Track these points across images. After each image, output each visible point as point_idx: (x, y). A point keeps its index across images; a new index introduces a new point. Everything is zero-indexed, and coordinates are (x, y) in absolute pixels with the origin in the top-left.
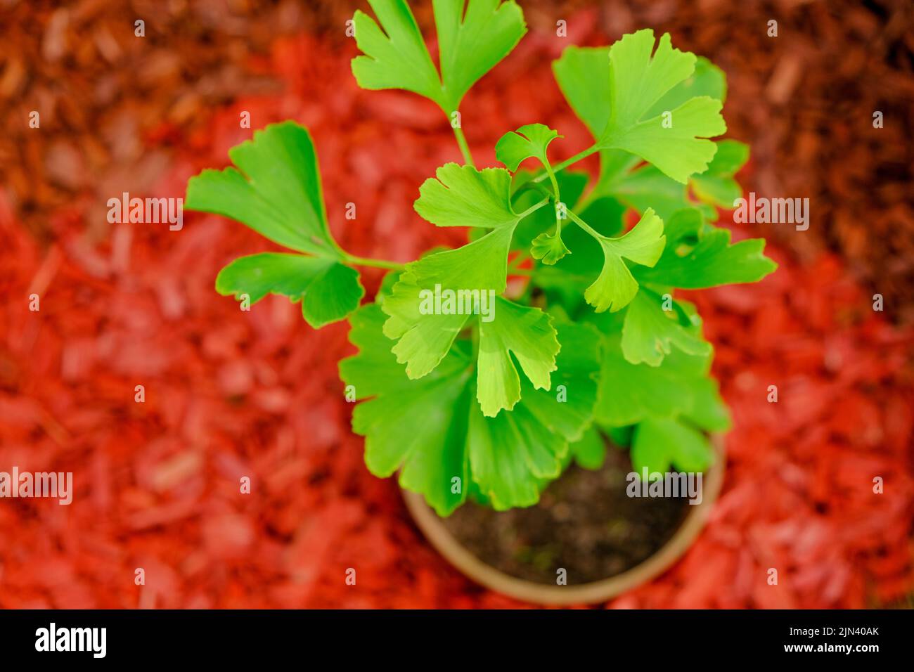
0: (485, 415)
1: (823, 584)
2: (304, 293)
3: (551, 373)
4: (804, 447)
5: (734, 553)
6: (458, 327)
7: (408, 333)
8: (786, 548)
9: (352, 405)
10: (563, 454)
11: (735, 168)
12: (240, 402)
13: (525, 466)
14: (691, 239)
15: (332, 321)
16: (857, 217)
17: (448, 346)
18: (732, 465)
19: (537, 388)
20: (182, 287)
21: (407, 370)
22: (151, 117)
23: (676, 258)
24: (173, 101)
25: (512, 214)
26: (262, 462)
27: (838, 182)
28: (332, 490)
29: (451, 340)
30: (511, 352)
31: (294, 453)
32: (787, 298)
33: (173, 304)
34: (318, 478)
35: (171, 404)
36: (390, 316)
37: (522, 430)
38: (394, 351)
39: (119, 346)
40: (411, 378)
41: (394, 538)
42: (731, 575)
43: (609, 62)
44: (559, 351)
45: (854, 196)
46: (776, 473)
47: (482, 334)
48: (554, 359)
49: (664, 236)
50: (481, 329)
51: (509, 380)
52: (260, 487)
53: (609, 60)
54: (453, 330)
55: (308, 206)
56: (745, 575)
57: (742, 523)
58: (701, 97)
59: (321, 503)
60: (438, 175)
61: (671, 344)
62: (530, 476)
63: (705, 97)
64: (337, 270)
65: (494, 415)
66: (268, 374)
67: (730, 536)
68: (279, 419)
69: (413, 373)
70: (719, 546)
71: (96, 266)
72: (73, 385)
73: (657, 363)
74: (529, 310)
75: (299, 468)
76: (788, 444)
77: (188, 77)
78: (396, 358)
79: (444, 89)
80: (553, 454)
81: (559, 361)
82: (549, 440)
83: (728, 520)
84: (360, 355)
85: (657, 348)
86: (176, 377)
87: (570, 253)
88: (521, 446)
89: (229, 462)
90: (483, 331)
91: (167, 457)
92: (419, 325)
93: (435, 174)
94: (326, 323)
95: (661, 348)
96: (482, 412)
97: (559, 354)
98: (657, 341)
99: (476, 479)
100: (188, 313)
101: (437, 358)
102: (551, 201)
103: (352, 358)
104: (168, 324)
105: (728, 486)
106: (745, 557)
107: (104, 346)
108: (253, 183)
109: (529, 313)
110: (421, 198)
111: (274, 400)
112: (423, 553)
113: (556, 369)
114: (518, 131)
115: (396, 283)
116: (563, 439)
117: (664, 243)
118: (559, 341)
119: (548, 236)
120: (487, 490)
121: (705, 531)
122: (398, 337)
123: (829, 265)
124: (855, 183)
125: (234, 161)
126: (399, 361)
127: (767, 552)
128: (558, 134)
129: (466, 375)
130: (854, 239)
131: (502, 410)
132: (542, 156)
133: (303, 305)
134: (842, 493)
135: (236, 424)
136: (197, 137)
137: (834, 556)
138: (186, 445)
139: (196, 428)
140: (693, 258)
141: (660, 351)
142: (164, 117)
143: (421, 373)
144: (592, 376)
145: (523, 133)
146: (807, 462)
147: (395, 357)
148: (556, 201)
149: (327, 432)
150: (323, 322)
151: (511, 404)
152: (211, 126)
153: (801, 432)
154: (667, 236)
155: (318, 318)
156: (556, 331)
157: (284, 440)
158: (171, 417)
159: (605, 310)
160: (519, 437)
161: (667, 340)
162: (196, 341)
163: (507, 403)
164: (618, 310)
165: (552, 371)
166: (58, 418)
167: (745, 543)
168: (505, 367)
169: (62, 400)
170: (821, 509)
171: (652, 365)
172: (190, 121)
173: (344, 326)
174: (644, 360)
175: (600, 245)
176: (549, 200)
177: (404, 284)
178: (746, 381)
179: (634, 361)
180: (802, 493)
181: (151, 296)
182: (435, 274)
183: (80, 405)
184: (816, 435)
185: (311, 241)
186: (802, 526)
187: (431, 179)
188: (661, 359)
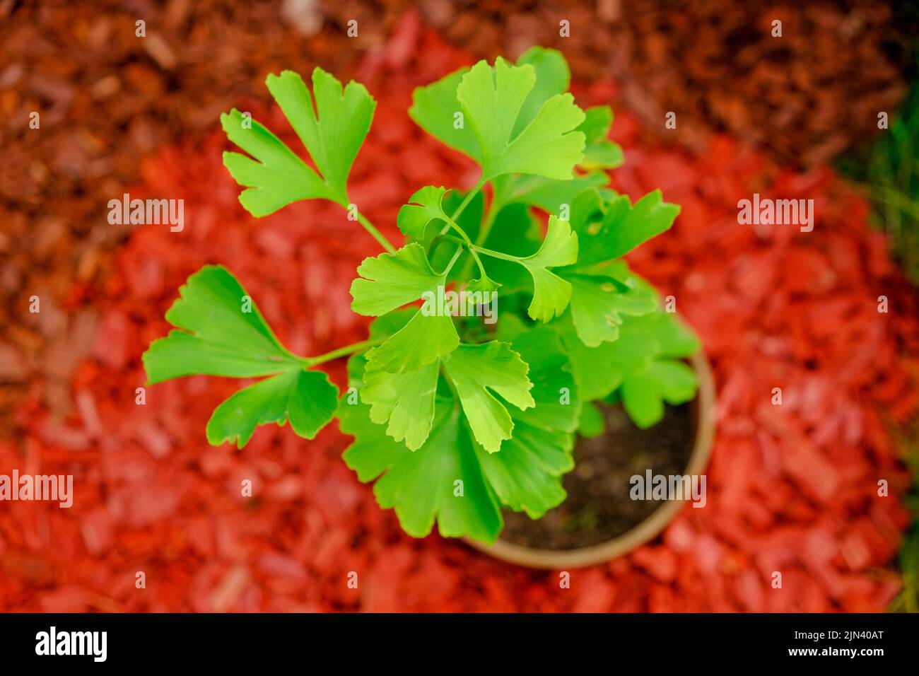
0: (490, 453)
1: (841, 430)
2: (287, 412)
3: (530, 391)
4: (770, 318)
5: (752, 438)
6: (433, 388)
7: (394, 411)
8: (795, 413)
9: (371, 484)
10: (569, 446)
11: (606, 130)
12: (258, 502)
13: (541, 471)
14: (597, 216)
15: (322, 427)
16: (727, 92)
17: (432, 408)
18: (716, 362)
19: (523, 409)
20: (160, 425)
21: (407, 444)
22: (62, 284)
23: (591, 237)
24: (75, 263)
25: (438, 276)
26: (303, 548)
27: (697, 68)
28: (376, 545)
29: (432, 401)
30: (488, 388)
31: (326, 528)
32: (698, 192)
33: (159, 444)
34: (358, 540)
35: (197, 533)
36: (371, 405)
37: (525, 442)
38: (388, 433)
39: (127, 504)
40: (414, 450)
41: (449, 563)
42: (758, 459)
43: (461, 106)
44: (529, 369)
45: (717, 73)
46: (757, 351)
47: (456, 384)
48: (527, 377)
49: (574, 232)
50: (454, 380)
51: (498, 414)
52: (312, 571)
53: (460, 103)
54: (430, 392)
55: (256, 332)
56: (770, 453)
57: (749, 408)
58: (552, 98)
59: (371, 562)
60: (360, 274)
61: (619, 314)
62: (549, 477)
63: (556, 96)
64: (304, 377)
65: (498, 449)
66: (271, 468)
67: (742, 425)
68: (300, 503)
69: (414, 445)
70: (737, 439)
71: (75, 440)
72: (103, 556)
73: (614, 336)
74: (487, 346)
75: (338, 538)
76: (757, 321)
77: (79, 234)
78: (393, 438)
79: (327, 183)
80: (561, 450)
81: (532, 377)
82: (551, 439)
83: (734, 412)
84: (358, 441)
85: (609, 323)
86: (192, 508)
87: (501, 285)
88: (531, 455)
89: (273, 562)
90: (456, 381)
91: (216, 583)
92: (400, 400)
93: (357, 274)
94: (317, 431)
95: (613, 322)
96: (487, 451)
97: (529, 372)
98: (607, 317)
99: (505, 502)
100: (176, 446)
101: (428, 424)
102: (465, 247)
103: (351, 447)
104: (162, 463)
105: (721, 383)
106: (764, 437)
107: (115, 508)
108: (198, 335)
109: (489, 348)
110: (355, 299)
111: (288, 488)
112: (481, 565)
113: (532, 385)
114: (409, 202)
115: (365, 374)
116: (564, 433)
117: (576, 237)
118: (524, 361)
119: (476, 281)
120: (519, 506)
121: (719, 432)
122: (386, 420)
123: (722, 145)
124: (712, 61)
125: (174, 323)
126: (396, 440)
127: (781, 425)
128: (446, 189)
129: (455, 415)
130: (734, 112)
131: (503, 441)
132: (441, 215)
133: (290, 422)
134: (822, 343)
135: (263, 525)
136: (112, 285)
137: (841, 402)
138: (228, 564)
139: (229, 545)
140: (606, 231)
141: (613, 325)
142: (75, 280)
143: (420, 442)
144: (563, 369)
145: (415, 202)
146: (780, 329)
147: (391, 438)
148: (469, 245)
149: (348, 496)
150: (315, 430)
151: (508, 433)
152: (119, 268)
153: (763, 305)
154: (576, 231)
155: (309, 429)
156: (518, 353)
157: (313, 520)
158: (203, 546)
159: (551, 318)
160: (525, 449)
161: (615, 312)
162: (194, 467)
163: (505, 434)
164: (562, 312)
165: (530, 389)
166: (103, 593)
167: (759, 425)
168: (489, 404)
169: (100, 574)
170: (811, 365)
171: (613, 340)
172: (98, 271)
173: (333, 425)
174: (603, 339)
175: (523, 267)
176: (463, 247)
177: (371, 372)
178: (695, 282)
179: (595, 345)
180: (788, 358)
181: (136, 444)
182: (395, 356)
183: (116, 571)
184: (778, 301)
185: (270, 361)
186: (801, 388)
187: (356, 279)
188: (617, 331)
